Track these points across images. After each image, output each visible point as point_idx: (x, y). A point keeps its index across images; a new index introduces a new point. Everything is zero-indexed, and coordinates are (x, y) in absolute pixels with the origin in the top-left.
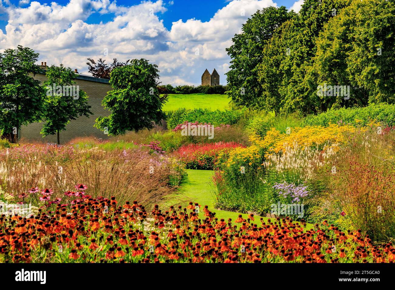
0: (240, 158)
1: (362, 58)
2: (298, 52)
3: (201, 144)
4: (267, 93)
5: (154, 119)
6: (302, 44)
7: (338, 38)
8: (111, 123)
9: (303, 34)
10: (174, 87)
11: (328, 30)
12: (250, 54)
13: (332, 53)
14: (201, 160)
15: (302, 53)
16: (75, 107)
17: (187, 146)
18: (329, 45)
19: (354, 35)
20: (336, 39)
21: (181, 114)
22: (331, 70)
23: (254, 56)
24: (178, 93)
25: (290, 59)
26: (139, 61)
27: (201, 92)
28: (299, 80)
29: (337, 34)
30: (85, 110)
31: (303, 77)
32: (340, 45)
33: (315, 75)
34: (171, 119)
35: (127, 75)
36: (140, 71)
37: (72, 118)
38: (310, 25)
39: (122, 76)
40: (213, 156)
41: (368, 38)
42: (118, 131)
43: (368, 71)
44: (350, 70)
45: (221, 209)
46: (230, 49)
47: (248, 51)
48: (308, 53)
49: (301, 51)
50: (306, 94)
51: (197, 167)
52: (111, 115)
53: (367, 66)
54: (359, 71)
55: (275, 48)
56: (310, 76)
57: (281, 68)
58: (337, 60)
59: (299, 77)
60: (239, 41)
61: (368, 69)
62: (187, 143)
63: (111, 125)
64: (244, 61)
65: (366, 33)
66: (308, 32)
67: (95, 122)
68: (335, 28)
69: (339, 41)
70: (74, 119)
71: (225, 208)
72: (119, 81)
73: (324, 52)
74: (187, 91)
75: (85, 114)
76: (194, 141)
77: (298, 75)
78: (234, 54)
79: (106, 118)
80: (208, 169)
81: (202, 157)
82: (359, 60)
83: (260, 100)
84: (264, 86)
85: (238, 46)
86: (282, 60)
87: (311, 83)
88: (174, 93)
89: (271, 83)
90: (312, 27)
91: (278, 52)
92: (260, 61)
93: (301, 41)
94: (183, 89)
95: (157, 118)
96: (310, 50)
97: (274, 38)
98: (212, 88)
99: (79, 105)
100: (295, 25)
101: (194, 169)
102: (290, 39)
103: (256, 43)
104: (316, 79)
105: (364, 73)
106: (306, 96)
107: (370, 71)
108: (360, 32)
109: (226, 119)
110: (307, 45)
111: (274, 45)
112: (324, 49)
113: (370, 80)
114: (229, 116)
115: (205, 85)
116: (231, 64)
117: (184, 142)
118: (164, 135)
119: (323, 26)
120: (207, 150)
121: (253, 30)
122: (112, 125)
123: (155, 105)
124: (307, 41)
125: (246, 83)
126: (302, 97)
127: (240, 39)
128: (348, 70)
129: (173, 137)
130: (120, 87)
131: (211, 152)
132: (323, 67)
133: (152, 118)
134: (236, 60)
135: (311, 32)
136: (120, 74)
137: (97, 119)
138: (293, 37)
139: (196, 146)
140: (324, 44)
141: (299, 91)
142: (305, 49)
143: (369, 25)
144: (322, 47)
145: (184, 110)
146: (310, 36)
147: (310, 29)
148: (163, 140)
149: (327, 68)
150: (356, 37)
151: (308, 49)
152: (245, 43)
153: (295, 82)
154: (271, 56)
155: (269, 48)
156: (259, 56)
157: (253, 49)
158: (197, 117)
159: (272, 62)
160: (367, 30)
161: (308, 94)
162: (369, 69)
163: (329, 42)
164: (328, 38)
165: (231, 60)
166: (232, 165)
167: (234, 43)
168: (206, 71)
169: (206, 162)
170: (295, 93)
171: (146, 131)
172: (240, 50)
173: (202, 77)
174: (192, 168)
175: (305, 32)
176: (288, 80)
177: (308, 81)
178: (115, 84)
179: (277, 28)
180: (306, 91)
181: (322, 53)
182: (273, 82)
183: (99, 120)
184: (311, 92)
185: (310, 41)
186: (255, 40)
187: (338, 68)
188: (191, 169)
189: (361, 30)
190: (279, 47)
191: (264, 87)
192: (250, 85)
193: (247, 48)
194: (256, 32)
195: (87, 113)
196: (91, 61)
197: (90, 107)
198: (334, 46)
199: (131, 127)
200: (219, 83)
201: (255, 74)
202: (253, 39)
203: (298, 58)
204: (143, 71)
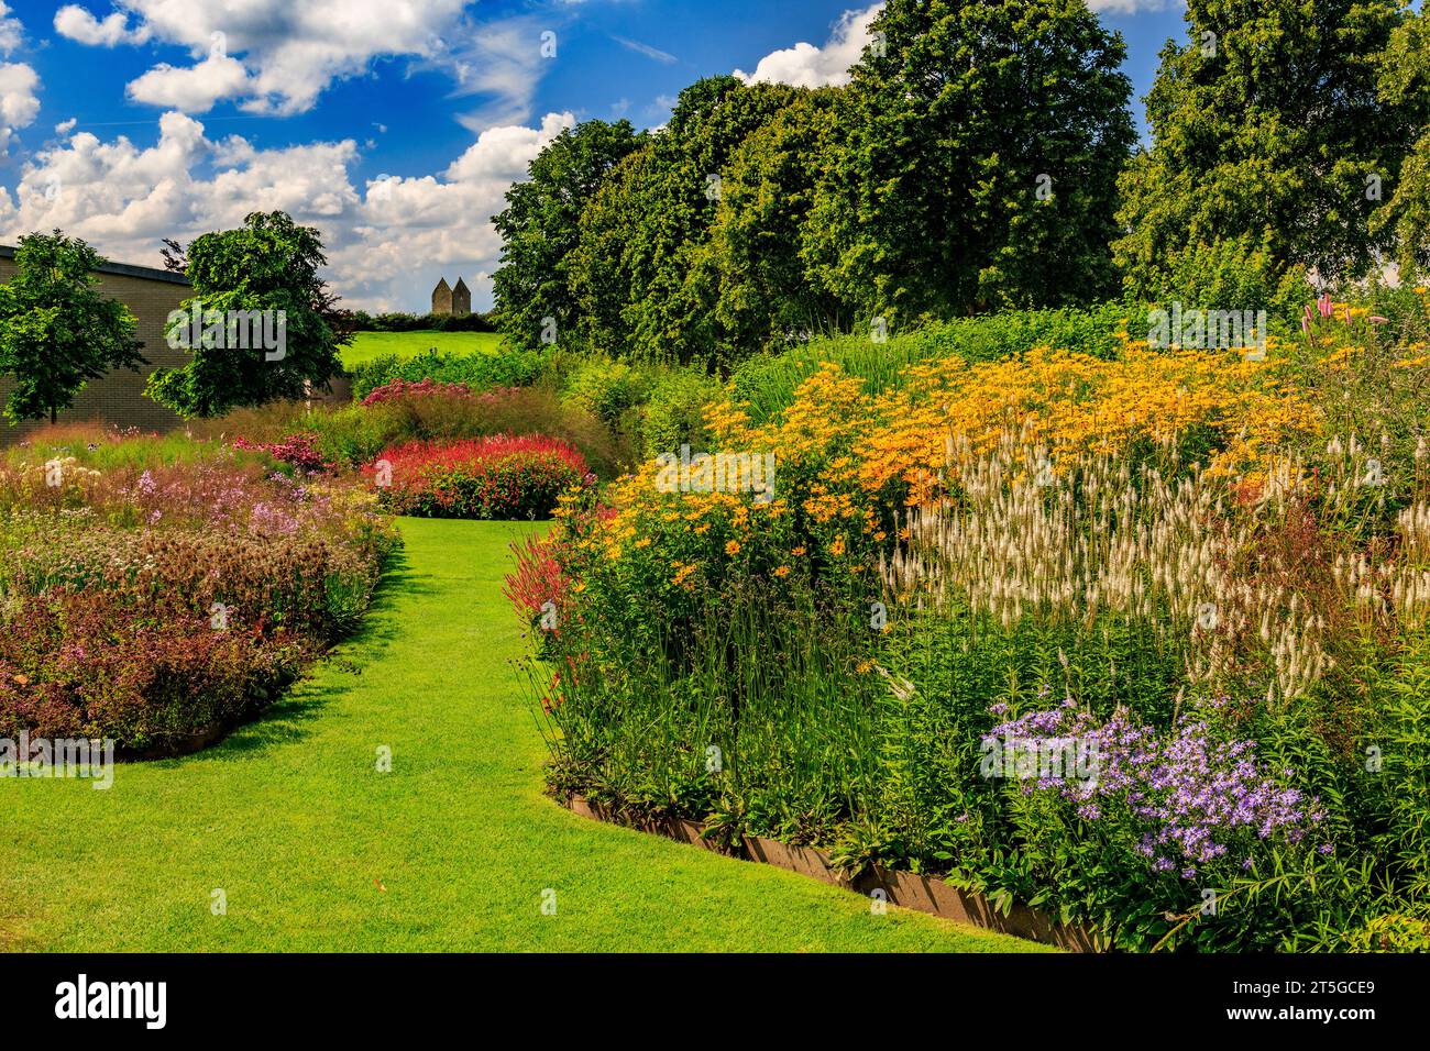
0: (676, 516)
1: (840, 223)
2: (668, 218)
3: (442, 440)
4: (592, 319)
5: (310, 373)
6: (678, 199)
7: (772, 180)
8: (190, 386)
9: (680, 175)
10: (373, 316)
11: (746, 160)
12: (548, 230)
13: (758, 215)
14: (443, 489)
15: (678, 219)
16: (99, 344)
17: (401, 448)
18: (747, 198)
19: (821, 165)
20: (766, 182)
21: (385, 368)
22: (754, 258)
23: (557, 235)
24: (380, 330)
25: (648, 237)
26: (268, 218)
27: (431, 328)
28: (672, 285)
29: (766, 169)
30: (127, 352)
31: (682, 277)
32: (777, 196)
33: (711, 269)
34: (362, 382)
35: (235, 254)
36: (272, 243)
37: (92, 375)
38: (695, 153)
39: (222, 256)
40: (480, 478)
41: (857, 171)
42: (212, 407)
43: (858, 255)
44: (810, 253)
45: (592, 804)
46: (501, 218)
47: (542, 223)
48: (692, 220)
49: (676, 216)
50: (688, 318)
51: (431, 508)
52: (193, 364)
53: (854, 243)
54: (830, 257)
55: (612, 212)
56: (700, 274)
57: (625, 257)
58: (770, 234)
59: (671, 278)
60: (522, 200)
61: (858, 249)
62: (399, 437)
63: (193, 391)
64: (534, 245)
65: (850, 160)
66: (691, 171)
67: (147, 384)
68: (761, 157)
69: (775, 185)
70: (98, 377)
71: (616, 805)
72: (213, 269)
73: (738, 214)
74: (400, 324)
75: (128, 365)
76: (421, 433)
77: (669, 274)
78: (511, 231)
79: (176, 371)
80: (464, 517)
81: (445, 480)
82: (832, 228)
83: (572, 336)
84: (586, 302)
85: (519, 213)
86: (627, 240)
87: (703, 291)
88: (371, 328)
89: (600, 296)
90: (702, 157)
91: (617, 222)
92: (574, 244)
93: (676, 192)
94: (393, 321)
95: (319, 372)
96: (698, 213)
97: (607, 189)
98: (453, 318)
99: (110, 340)
100: (657, 155)
101: (424, 515)
102: (647, 189)
103: (562, 203)
104: (716, 282)
105: (847, 259)
106: (689, 324)
107: (863, 255)
108: (834, 159)
109: (503, 376)
110: (689, 201)
111: (607, 205)
112: (737, 205)
113: (863, 276)
114: (511, 367)
115: (439, 312)
116: (504, 253)
117: (393, 435)
118: (337, 418)
119: (728, 154)
120: (460, 458)
121: (554, 173)
122: (195, 390)
123: (314, 336)
124: (691, 192)
125: (539, 296)
126: (680, 325)
127: (523, 194)
128: (803, 254)
129: (358, 422)
130: (214, 287)
131: (472, 464)
132: (736, 250)
133: (303, 370)
134: (516, 243)
135: (699, 170)
136: (215, 252)
137: (152, 375)
138: (653, 183)
139: (426, 447)
140: (737, 193)
141: (672, 312)
142: (684, 210)
143: (857, 140)
144: (732, 202)
145: (392, 361)
146: (697, 180)
147: (698, 164)
148: (333, 431)
149: (745, 252)
150: (826, 169)
151: (693, 210)
152: (536, 205)
153: (663, 291)
154: (600, 230)
155: (592, 212)
156: (569, 235)
157: (554, 220)
158: (425, 372)
159: (603, 244)
160: (854, 152)
161: (694, 318)
162: (861, 250)
163: (750, 190)
164: (745, 180)
165: (505, 244)
166: (634, 555)
167: (510, 204)
168: (442, 282)
169: (459, 496)
170: (660, 319)
171: (282, 405)
172: (523, 220)
173: (434, 295)
174: (418, 513)
175: (684, 170)
176: (644, 287)
177: (697, 285)
178: (200, 281)
179: (611, 169)
180: (689, 310)
181: (733, 215)
182: (606, 293)
183: (159, 377)
184: (700, 314)
185: (696, 191)
186: (559, 197)
187: (773, 254)
188: (414, 515)
189: (839, 152)
190: (618, 209)
191: (583, 305)
192: (549, 302)
193: (541, 217)
194: (562, 178)
195: (135, 362)
196: (171, 245)
197: (141, 345)
198: (761, 199)
199: (248, 397)
200: (469, 309)
201: (562, 275)
202: (555, 195)
203: (668, 232)
204: (280, 244)
